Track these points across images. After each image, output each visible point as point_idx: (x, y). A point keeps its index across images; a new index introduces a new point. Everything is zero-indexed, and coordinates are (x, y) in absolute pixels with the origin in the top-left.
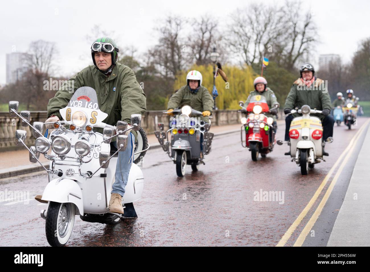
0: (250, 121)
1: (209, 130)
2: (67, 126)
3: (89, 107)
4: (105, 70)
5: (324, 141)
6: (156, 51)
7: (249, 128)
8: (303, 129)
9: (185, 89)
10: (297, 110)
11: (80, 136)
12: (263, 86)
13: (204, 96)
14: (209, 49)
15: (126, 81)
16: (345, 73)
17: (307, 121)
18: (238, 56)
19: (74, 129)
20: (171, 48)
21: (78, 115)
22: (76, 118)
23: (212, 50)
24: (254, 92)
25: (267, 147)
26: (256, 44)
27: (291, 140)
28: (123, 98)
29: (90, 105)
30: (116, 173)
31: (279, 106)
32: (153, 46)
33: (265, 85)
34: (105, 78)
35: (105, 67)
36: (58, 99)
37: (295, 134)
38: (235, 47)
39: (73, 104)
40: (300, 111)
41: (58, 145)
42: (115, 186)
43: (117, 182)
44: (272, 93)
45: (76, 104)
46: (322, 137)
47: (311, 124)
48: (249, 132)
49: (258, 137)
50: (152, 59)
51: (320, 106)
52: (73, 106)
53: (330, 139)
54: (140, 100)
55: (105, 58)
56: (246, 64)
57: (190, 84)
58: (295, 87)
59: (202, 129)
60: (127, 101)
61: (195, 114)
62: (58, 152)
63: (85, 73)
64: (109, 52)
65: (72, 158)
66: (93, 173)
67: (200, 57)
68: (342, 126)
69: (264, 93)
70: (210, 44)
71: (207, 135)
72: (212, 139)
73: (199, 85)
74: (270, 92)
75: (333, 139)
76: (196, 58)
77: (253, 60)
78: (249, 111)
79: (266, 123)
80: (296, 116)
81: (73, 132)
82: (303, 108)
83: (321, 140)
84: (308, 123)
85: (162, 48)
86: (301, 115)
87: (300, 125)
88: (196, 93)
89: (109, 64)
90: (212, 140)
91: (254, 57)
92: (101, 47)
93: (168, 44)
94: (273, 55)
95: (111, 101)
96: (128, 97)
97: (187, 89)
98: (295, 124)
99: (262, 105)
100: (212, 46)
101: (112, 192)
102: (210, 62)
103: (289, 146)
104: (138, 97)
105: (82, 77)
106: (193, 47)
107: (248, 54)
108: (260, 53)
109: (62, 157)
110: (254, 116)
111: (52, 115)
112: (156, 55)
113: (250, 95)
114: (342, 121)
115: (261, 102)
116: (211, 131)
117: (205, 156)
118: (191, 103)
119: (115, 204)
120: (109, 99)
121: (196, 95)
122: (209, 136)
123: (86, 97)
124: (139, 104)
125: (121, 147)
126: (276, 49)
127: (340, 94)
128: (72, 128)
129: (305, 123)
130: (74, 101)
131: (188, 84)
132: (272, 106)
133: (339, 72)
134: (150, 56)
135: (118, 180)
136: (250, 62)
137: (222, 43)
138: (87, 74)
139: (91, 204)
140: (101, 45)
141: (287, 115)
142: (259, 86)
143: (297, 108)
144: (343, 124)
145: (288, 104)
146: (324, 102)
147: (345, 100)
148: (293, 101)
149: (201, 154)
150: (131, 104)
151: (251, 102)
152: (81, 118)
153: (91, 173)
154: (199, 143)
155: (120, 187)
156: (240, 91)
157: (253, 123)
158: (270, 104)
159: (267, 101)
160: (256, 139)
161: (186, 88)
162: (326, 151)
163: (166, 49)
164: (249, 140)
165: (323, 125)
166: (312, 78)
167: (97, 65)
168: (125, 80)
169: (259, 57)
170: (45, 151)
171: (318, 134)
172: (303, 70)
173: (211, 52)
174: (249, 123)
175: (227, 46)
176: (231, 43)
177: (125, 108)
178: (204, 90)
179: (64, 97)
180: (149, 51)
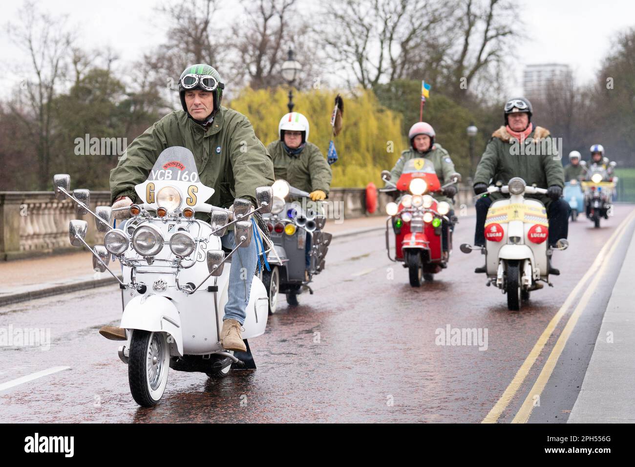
0: (404, 210)
1: (322, 227)
2: (152, 212)
3: (183, 178)
4: (202, 120)
5: (551, 246)
6: (161, 58)
7: (402, 222)
8: (511, 223)
9: (276, 147)
10: (500, 187)
11: (171, 226)
12: (428, 141)
13: (313, 163)
14: (279, 54)
15: (238, 136)
16: (582, 105)
17: (520, 207)
18: (344, 68)
19: (164, 216)
20: (194, 52)
21: (166, 192)
22: (163, 199)
23: (287, 56)
24: (408, 152)
25: (438, 259)
26: (382, 42)
27: (489, 243)
28: (236, 163)
29: (184, 175)
30: (229, 287)
31: (460, 180)
32: (155, 49)
33: (432, 139)
34: (202, 132)
35: (203, 115)
36: (126, 169)
37: (495, 233)
38: (336, 50)
39: (157, 176)
40: (505, 188)
41: (143, 241)
42: (229, 308)
43: (233, 300)
44: (445, 155)
45: (162, 175)
46: (547, 238)
47: (526, 214)
48: (402, 230)
49: (421, 241)
50: (152, 76)
51: (543, 180)
52: (156, 179)
53: (562, 243)
54: (264, 165)
55: (202, 100)
56: (361, 86)
57: (287, 139)
58: (495, 144)
59: (310, 225)
60: (243, 167)
61: (295, 197)
62: (142, 252)
63: (168, 124)
64: (211, 89)
65: (164, 260)
66: (196, 287)
67: (260, 70)
68: (581, 222)
69: (429, 153)
70: (282, 41)
71: (319, 236)
72: (328, 244)
73: (303, 141)
74: (442, 152)
75: (568, 244)
76: (250, 73)
77: (377, 78)
78: (401, 190)
79: (436, 213)
80: (496, 199)
81: (163, 220)
82: (512, 183)
83: (544, 244)
84: (521, 213)
85: (175, 50)
86: (506, 196)
87: (505, 215)
88: (297, 155)
89: (210, 109)
90: (328, 247)
91: (380, 71)
92: (197, 82)
93: (187, 43)
94: (422, 65)
95: (214, 169)
96: (244, 160)
97: (280, 148)
98: (497, 213)
99: (428, 177)
100: (285, 47)
101: (225, 318)
102: (281, 83)
103: (484, 256)
104: (261, 161)
105: (163, 130)
106: (244, 50)
107: (365, 63)
108: (393, 62)
109: (150, 260)
110: (412, 199)
111: (119, 195)
112: (162, 67)
113: (402, 158)
114: (581, 212)
115: (425, 171)
116: (326, 229)
117: (314, 277)
118: (288, 174)
119: (232, 337)
120: (210, 167)
121: (297, 160)
122: (322, 239)
123: (177, 163)
124: (263, 172)
125: (242, 240)
126: (428, 53)
127: (575, 154)
128: (161, 213)
129: (516, 212)
130: (158, 171)
131: (283, 139)
132: (446, 179)
133: (570, 105)
134: (148, 68)
135: (234, 298)
136: (369, 81)
137: (308, 40)
138: (171, 125)
139: (194, 336)
140: (197, 79)
141: (479, 196)
142: (419, 139)
143: (499, 183)
144: (582, 217)
145: (482, 174)
146: (550, 173)
147: (588, 166)
148: (490, 168)
149: (306, 274)
150: (251, 172)
151: (405, 172)
152: (171, 197)
153: (194, 287)
154: (303, 253)
155: (238, 309)
156: (347, 147)
157: (410, 212)
158: (441, 176)
159: (436, 171)
160: (418, 244)
161: (278, 146)
162: (554, 266)
163: (183, 54)
164: (405, 247)
165: (549, 217)
166: (528, 126)
167: (189, 110)
168: (237, 134)
169: (391, 71)
170: (121, 250)
171: (539, 233)
172: (511, 112)
173: (284, 60)
174: (402, 213)
175: (320, 46)
176: (327, 40)
177: (241, 179)
178: (313, 149)
179: (136, 166)
180: (146, 57)
